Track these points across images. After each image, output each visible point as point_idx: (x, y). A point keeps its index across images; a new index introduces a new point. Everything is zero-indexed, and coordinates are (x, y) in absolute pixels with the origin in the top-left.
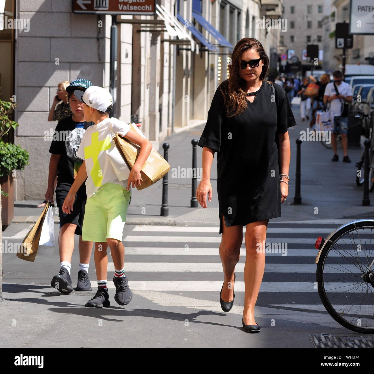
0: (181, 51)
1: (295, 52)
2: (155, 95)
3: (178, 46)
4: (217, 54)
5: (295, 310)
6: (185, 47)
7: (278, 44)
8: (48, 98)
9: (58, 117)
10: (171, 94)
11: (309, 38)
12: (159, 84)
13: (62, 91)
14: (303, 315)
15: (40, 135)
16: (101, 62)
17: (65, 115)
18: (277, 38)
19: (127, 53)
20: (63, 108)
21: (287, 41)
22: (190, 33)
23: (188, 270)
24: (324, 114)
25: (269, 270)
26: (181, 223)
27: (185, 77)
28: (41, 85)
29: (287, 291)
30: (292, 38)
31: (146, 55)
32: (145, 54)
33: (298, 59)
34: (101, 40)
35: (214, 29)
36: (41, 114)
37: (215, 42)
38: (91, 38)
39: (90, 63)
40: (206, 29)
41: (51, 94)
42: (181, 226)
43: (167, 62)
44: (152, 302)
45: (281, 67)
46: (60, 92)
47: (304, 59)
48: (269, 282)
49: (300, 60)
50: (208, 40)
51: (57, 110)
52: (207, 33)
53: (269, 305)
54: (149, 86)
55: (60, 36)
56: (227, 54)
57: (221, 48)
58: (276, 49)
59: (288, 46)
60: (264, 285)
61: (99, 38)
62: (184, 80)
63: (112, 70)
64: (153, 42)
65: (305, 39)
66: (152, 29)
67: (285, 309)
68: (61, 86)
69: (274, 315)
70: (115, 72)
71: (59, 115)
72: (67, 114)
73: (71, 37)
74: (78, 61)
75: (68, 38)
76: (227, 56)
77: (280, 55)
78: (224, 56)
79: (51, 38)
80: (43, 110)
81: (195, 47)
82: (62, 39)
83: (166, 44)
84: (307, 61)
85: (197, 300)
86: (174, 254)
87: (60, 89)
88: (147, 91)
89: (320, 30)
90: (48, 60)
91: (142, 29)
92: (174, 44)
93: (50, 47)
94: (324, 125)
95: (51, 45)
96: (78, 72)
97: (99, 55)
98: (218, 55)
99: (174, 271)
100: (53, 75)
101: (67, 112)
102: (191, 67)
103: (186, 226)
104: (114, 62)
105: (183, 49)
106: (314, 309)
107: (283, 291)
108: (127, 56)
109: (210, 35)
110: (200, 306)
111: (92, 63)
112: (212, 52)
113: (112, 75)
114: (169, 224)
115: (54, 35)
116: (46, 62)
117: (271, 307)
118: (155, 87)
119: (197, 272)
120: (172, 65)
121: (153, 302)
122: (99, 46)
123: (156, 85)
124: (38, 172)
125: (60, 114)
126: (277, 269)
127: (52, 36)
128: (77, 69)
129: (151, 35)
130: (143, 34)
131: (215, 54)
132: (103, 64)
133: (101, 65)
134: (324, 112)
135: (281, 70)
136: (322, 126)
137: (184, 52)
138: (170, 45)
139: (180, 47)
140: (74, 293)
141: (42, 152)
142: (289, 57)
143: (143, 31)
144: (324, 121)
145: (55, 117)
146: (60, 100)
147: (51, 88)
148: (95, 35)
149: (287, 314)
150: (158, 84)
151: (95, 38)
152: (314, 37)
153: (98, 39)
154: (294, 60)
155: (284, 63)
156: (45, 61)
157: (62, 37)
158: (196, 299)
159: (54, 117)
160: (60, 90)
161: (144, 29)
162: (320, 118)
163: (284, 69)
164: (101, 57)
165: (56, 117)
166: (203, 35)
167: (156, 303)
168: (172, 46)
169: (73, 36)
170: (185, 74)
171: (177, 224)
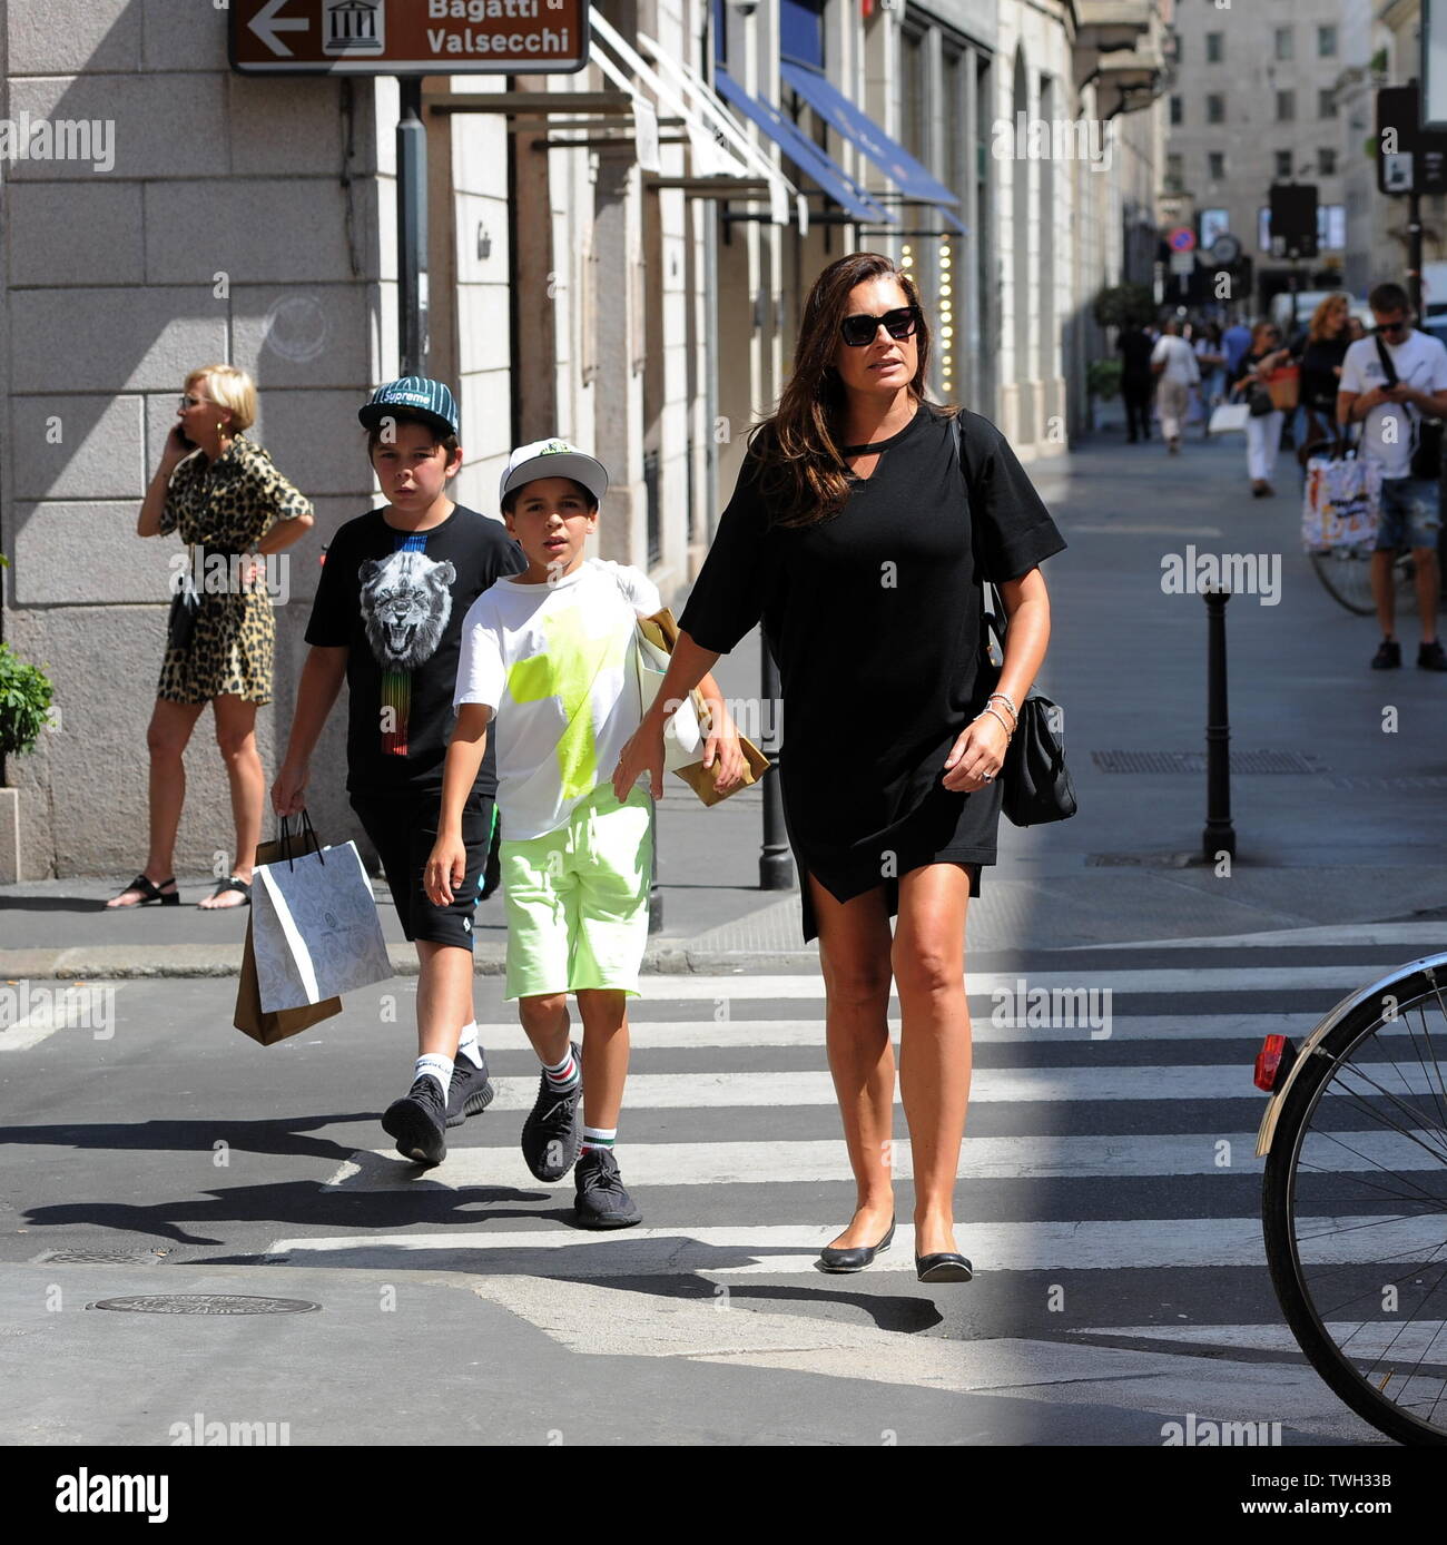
0: (738, 225)
1: (1230, 223)
2: (624, 413)
3: (723, 206)
4: (894, 234)
5: (1189, 1354)
6: (753, 208)
7: (1159, 187)
8: (139, 441)
9: (182, 517)
10: (700, 404)
11: (1284, 158)
12: (641, 366)
13: (201, 407)
14: (1221, 1379)
15: (113, 599)
16: (362, 277)
17: (216, 509)
18: (1150, 164)
19: (482, 237)
20: (203, 479)
21: (1196, 174)
22: (775, 150)
23: (725, 1178)
24: (1337, 468)
25: (1081, 1165)
26: (716, 962)
27: (758, 331)
28: (109, 386)
29: (1158, 1264)
30: (1216, 160)
31: (577, 245)
32: (571, 241)
33: (1238, 247)
34: (356, 186)
35: (877, 134)
36: (114, 507)
37: (884, 185)
38: (316, 177)
39: (316, 283)
40: (843, 135)
41: (152, 423)
42: (714, 974)
43: (675, 272)
44: (545, 1335)
45: (1172, 282)
46: (194, 409)
47: (1265, 247)
48: (1079, 1220)
49: (1247, 249)
50: (854, 181)
51: (177, 490)
52: (847, 148)
53: (1074, 1330)
54: (592, 374)
55: (184, 172)
56: (939, 235)
57: (910, 209)
58: (1149, 210)
59: (1200, 196)
60: (1057, 1237)
61: (348, 175)
62: (755, 345)
63: (409, 311)
64: (608, 191)
65: (1269, 168)
66: (599, 134)
67: (1144, 1350)
68: (200, 384)
69: (1087, 1384)
70: (421, 319)
71: (187, 508)
72: (224, 503)
73: (228, 178)
74: (262, 277)
75: (214, 178)
76: (937, 241)
77: (1166, 231)
78: (928, 240)
79: (144, 181)
80: (122, 493)
81: (793, 206)
82: (193, 186)
83: (672, 200)
84: (1270, 253)
85: (757, 1314)
86: (673, 1105)
87: (195, 399)
88: (587, 397)
89: (1328, 124)
90: (135, 276)
91: (553, 134)
92: (706, 199)
93: (144, 218)
94: (1339, 516)
95: (144, 213)
96: (264, 326)
97: (352, 249)
98: (899, 240)
99: (668, 1182)
100: (160, 341)
101: (222, 498)
102: (783, 292)
103: (737, 974)
104: (416, 278)
105: (747, 218)
106: (1272, 1347)
107: (1137, 1264)
108: (484, 250)
109: (863, 159)
110: (758, 1352)
111: (323, 284)
112: (872, 229)
113: (409, 334)
114: (662, 968)
115: (157, 172)
116: (127, 285)
117: (1081, 1343)
118: (624, 377)
119: (766, 1184)
120: (700, 286)
121: (550, 1338)
122: (350, 211)
123: (630, 372)
124: (110, 758)
125: (189, 504)
126: (1114, 1159)
127: (147, 173)
128: (260, 313)
129: (595, 159)
130: (557, 157)
131: (884, 234)
132: (371, 287)
133: (360, 290)
134: (1337, 462)
135: (1173, 296)
136: (1332, 518)
137: (753, 229)
138: (688, 200)
139: (734, 207)
140: (206, 1301)
141: (125, 673)
142: (1207, 240)
143: (560, 143)
144: (1337, 497)
145: (167, 517)
146: (190, 446)
147: (150, 396)
148: (333, 167)
149: (1151, 1376)
150: (634, 365)
151: (330, 177)
152: (1305, 156)
153: (345, 184)
154: (1224, 250)
155: (1182, 264)
156: (121, 281)
157: (191, 179)
158: (750, 1313)
159: (163, 517)
160: (194, 402)
161: (563, 134)
162: (1323, 486)
163: (1184, 288)
164: (360, 256)
165: (175, 518)
166: (831, 158)
167: (563, 1340)
168: (698, 205)
169: (239, 171)
170: (757, 323)
171: (698, 967)
